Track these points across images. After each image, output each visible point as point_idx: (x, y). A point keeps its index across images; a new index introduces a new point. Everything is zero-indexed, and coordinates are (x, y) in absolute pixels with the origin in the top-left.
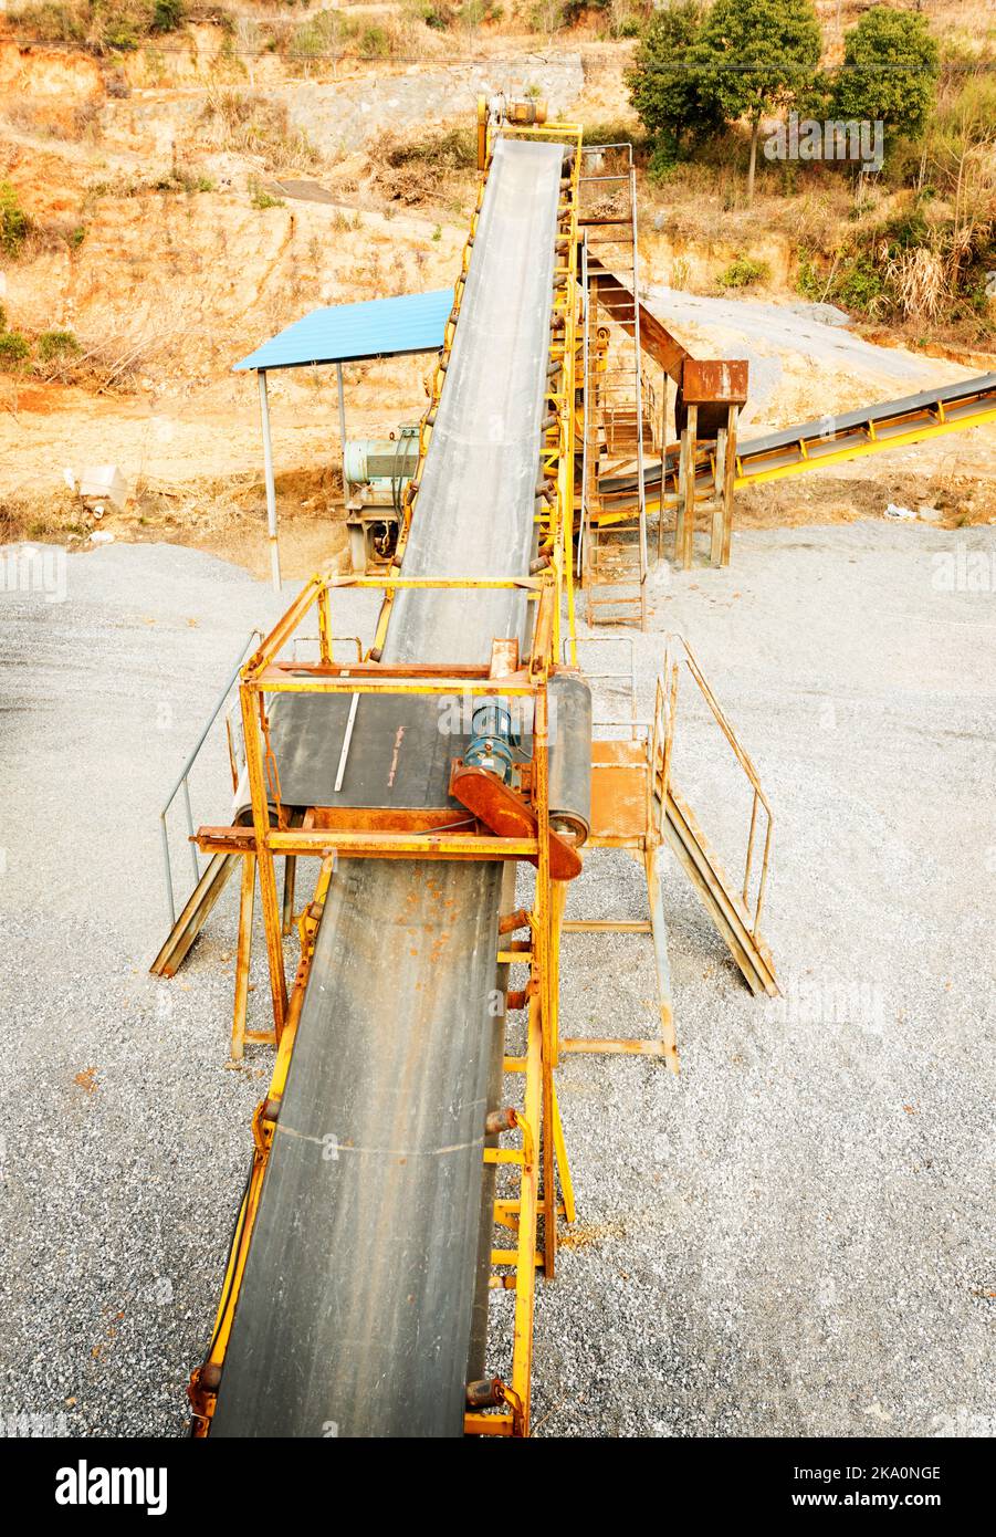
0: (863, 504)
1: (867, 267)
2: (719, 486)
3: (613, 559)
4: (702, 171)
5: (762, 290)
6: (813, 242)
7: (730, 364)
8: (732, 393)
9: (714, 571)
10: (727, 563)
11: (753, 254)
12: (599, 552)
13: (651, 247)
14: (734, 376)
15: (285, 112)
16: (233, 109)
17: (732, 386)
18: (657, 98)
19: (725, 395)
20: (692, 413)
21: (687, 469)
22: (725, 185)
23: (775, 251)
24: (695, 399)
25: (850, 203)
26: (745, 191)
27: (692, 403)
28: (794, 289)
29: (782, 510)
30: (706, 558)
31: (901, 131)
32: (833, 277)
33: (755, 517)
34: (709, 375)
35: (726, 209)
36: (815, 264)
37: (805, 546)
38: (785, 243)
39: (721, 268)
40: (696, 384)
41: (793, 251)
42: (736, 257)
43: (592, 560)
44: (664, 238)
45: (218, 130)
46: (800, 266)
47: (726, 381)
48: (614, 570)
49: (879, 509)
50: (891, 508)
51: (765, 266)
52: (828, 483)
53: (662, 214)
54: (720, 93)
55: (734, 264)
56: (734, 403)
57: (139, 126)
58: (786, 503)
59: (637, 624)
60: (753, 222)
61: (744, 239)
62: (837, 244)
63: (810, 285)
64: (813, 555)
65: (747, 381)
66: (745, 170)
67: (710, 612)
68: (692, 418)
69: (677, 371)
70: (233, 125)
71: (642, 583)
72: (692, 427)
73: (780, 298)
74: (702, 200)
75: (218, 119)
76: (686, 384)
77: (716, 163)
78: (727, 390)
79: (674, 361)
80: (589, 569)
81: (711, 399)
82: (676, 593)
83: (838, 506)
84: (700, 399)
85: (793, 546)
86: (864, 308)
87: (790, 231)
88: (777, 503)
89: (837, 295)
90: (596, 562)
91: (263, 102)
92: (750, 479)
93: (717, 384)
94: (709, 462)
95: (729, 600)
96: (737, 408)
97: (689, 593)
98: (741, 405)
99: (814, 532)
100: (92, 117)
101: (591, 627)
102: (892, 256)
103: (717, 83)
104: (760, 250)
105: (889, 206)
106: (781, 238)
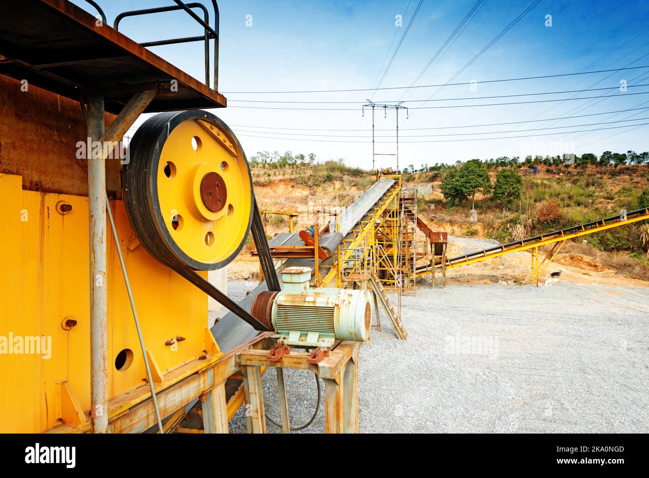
1: (504, 230)
4: (460, 209)
5: (476, 236)
6: (490, 224)
7: (443, 233)
9: (441, 289)
10: (445, 287)
11: (473, 228)
13: (445, 226)
14: (444, 236)
15: (354, 198)
16: (341, 197)
17: (443, 238)
18: (447, 191)
20: (433, 246)
22: (466, 212)
23: (480, 227)
25: (501, 216)
27: (434, 243)
28: (485, 237)
29: (469, 282)
31: (514, 198)
32: (496, 233)
34: (437, 236)
35: (466, 217)
36: (490, 230)
38: (482, 225)
39: (465, 231)
40: (434, 238)
41: (485, 227)
42: (469, 228)
44: (448, 224)
45: (337, 201)
46: (486, 231)
49: (497, 282)
50: (500, 281)
51: (477, 230)
52: (483, 276)
53: (448, 218)
54: (462, 188)
55: (468, 230)
56: (444, 243)
57: (317, 201)
61: (471, 224)
62: (496, 225)
63: (489, 235)
65: (447, 238)
66: (471, 208)
69: (428, 235)
70: (340, 201)
72: (433, 249)
73: (481, 238)
74: (460, 215)
75: (337, 200)
76: (431, 238)
77: (464, 207)
78: (442, 240)
79: (428, 233)
81: (438, 242)
83: (485, 281)
87: (484, 222)
88: (467, 279)
89: (497, 238)
91: (348, 195)
93: (439, 238)
98: (446, 244)
100: (306, 199)
102: (510, 226)
103: (462, 186)
104: (475, 226)
105: (511, 216)
106: (481, 224)
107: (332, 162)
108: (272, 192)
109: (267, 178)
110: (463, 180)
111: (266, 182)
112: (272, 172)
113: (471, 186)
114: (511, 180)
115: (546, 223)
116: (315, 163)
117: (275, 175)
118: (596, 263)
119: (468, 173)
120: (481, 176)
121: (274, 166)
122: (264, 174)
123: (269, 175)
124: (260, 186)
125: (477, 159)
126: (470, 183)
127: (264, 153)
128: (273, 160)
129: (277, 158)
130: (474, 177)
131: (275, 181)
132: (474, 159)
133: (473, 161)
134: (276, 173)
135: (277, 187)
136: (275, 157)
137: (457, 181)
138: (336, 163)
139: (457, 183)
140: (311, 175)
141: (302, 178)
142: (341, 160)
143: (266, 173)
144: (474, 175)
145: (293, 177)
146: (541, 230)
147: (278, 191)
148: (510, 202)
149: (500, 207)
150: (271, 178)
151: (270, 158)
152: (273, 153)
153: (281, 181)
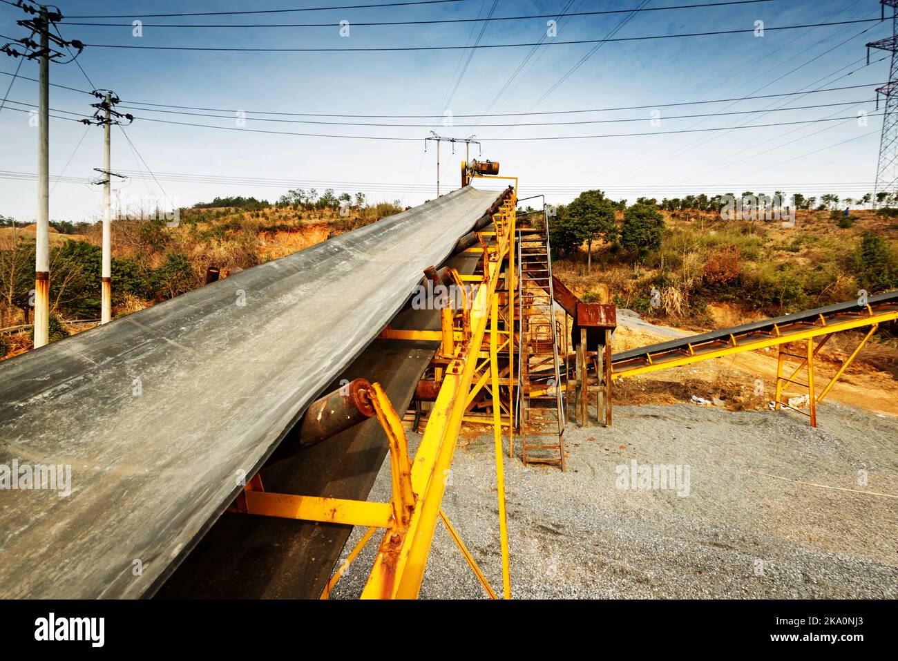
0: (677, 395)
1: (644, 296)
2: (601, 376)
3: (538, 418)
4: (567, 262)
6: (619, 286)
7: (604, 306)
8: (607, 322)
9: (602, 428)
10: (610, 424)
11: (593, 290)
12: (530, 412)
14: (607, 313)
17: (607, 319)
19: (603, 322)
20: (584, 333)
21: (582, 365)
22: (578, 266)
23: (602, 290)
24: (585, 325)
25: (632, 273)
26: (587, 269)
27: (584, 327)
29: (631, 396)
30: (594, 420)
31: (651, 248)
32: (629, 300)
33: (616, 398)
34: (592, 312)
35: (579, 275)
36: (620, 295)
37: (653, 416)
38: (606, 287)
40: (586, 316)
41: (610, 290)
42: (586, 291)
43: (526, 417)
46: (613, 296)
47: (603, 315)
48: (539, 424)
49: (688, 398)
50: (694, 397)
51: (598, 295)
52: (653, 383)
54: (575, 232)
55: (585, 294)
56: (608, 328)
58: (632, 392)
59: (559, 465)
60: (593, 279)
61: (588, 285)
62: (629, 287)
63: (619, 303)
64: (660, 422)
65: (615, 315)
66: (586, 262)
67: (607, 458)
68: (584, 337)
69: (572, 310)
71: (561, 435)
72: (584, 341)
74: (569, 272)
76: (579, 316)
77: (574, 261)
78: (604, 320)
79: (570, 305)
80: (523, 422)
81: (595, 325)
82: (581, 442)
83: (662, 395)
84: (588, 324)
85: (646, 416)
86: (645, 312)
87: (608, 283)
88: (628, 392)
89: (632, 306)
90: (528, 419)
92: (618, 374)
93: (598, 318)
94: (593, 363)
95: (618, 450)
96: (610, 331)
97: (589, 443)
98: (613, 329)
99: (653, 408)
101: (525, 466)
103: (574, 230)
104: (595, 289)
105: (649, 274)
106: (604, 285)
107: (386, 205)
108: (303, 240)
109: (297, 221)
110: (576, 219)
111: (295, 226)
112: (304, 215)
113: (589, 228)
114: (649, 221)
115: (718, 285)
116: (363, 206)
117: (309, 216)
118: (837, 356)
119: (584, 209)
120: (605, 214)
121: (309, 207)
122: (294, 217)
123: (300, 218)
124: (287, 231)
125: (596, 189)
126: (588, 224)
127: (297, 192)
128: (309, 201)
129: (314, 198)
130: (593, 215)
131: (307, 225)
132: (592, 189)
133: (591, 193)
134: (311, 216)
135: (310, 234)
136: (312, 197)
137: (567, 221)
138: (391, 206)
139: (567, 225)
140: (356, 219)
141: (344, 222)
142: (397, 202)
143: (296, 215)
144: (592, 213)
145: (332, 220)
146: (708, 296)
147: (311, 238)
148: (643, 253)
149: (629, 261)
150: (304, 221)
151: (305, 199)
152: (310, 192)
153: (315, 225)
